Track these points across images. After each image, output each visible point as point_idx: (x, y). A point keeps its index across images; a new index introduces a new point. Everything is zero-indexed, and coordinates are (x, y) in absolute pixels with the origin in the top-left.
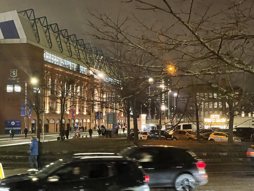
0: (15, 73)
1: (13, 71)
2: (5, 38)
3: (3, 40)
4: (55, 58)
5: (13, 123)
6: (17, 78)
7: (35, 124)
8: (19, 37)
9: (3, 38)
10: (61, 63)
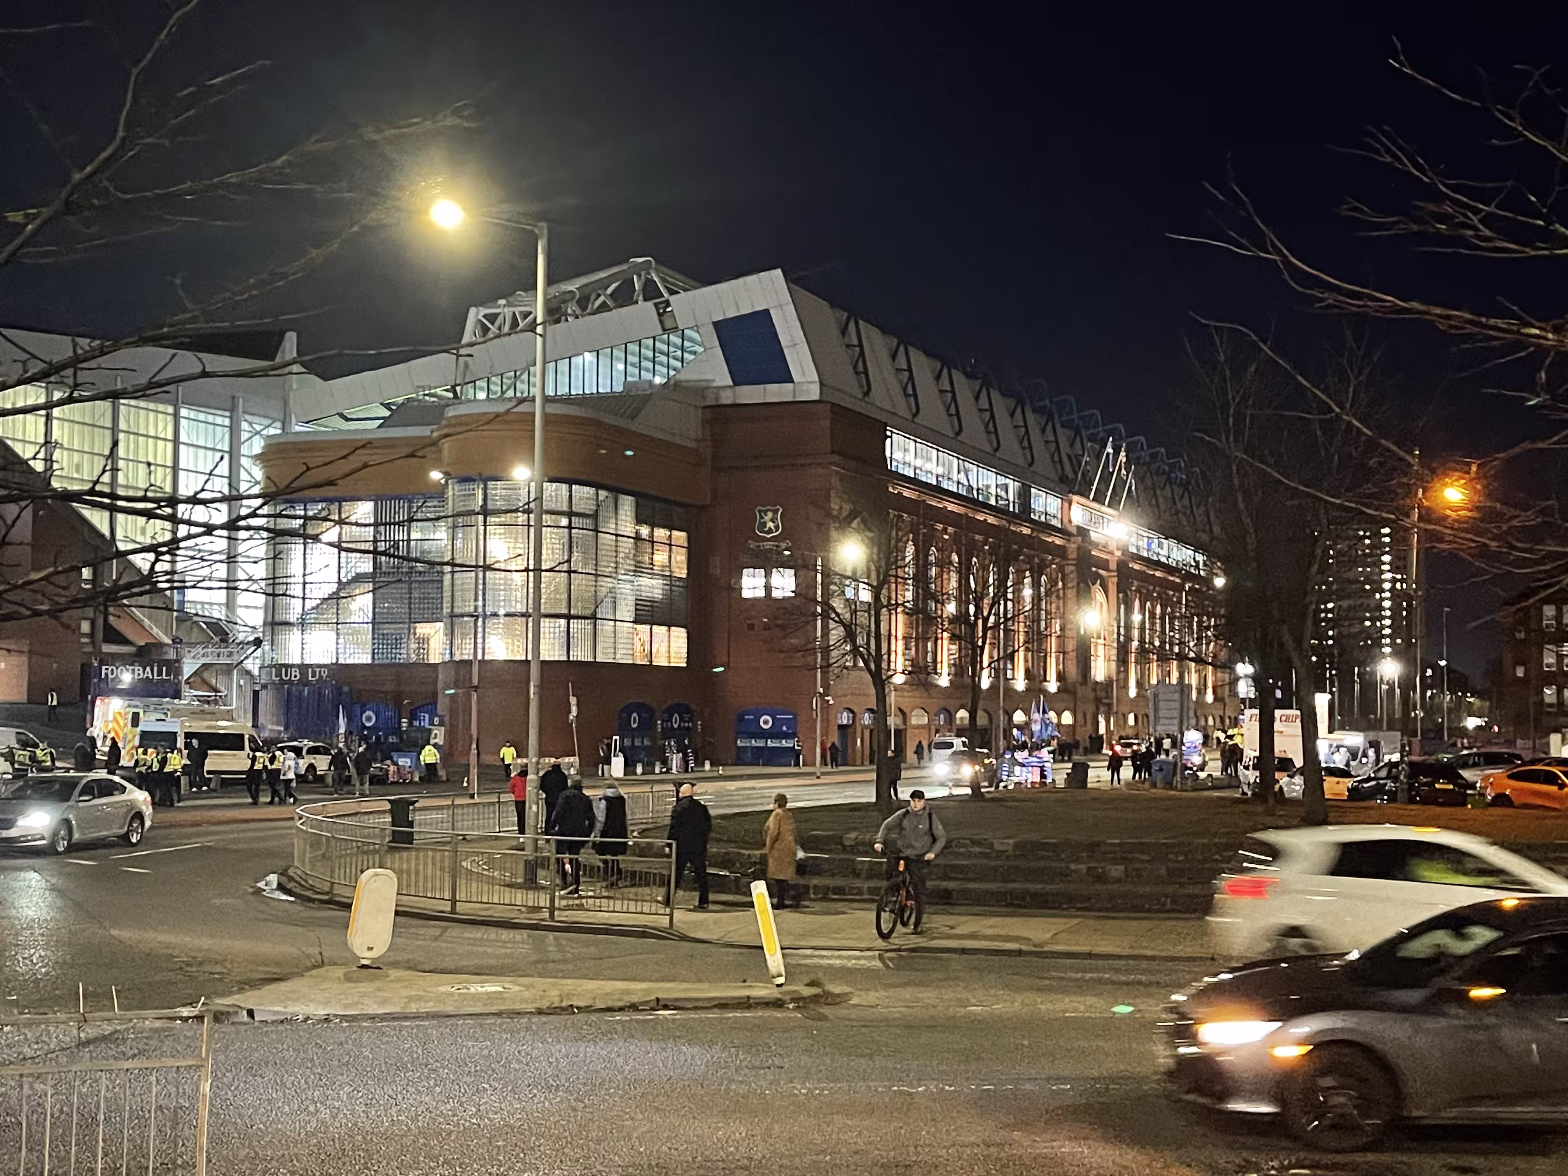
0: (772, 520)
1: (766, 512)
2: (737, 382)
3: (729, 390)
4: (929, 459)
5: (766, 722)
6: (784, 540)
7: (850, 730)
8: (788, 378)
9: (731, 383)
10: (955, 479)
